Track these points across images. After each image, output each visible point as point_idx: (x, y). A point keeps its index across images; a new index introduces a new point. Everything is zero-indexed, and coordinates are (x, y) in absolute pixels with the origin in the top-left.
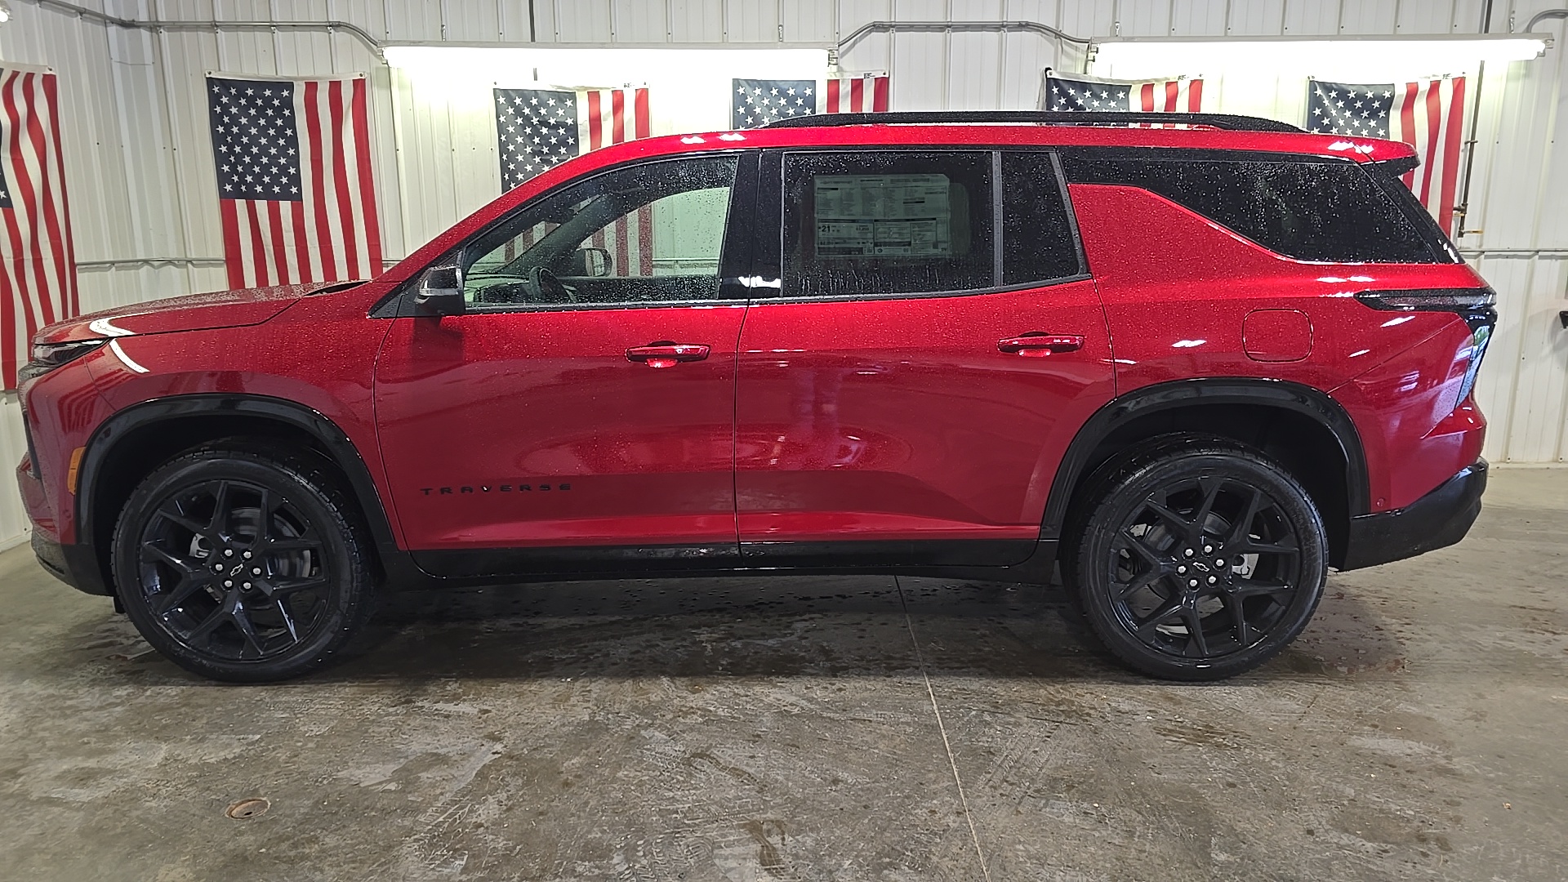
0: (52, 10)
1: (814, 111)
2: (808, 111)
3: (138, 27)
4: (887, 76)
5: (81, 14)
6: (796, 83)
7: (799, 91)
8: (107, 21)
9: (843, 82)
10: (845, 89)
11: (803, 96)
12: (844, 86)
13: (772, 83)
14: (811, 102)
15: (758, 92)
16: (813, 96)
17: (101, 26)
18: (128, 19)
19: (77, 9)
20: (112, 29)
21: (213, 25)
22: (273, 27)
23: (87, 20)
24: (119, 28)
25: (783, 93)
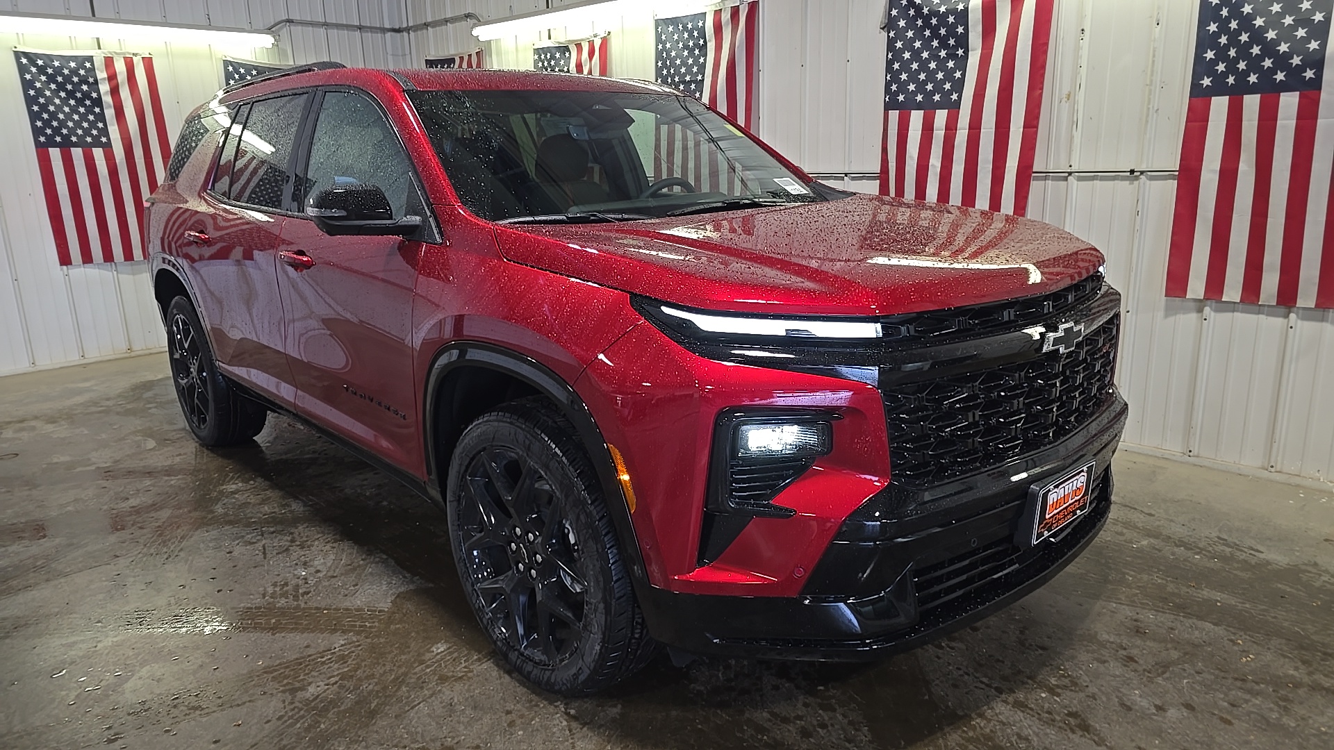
0: (337, 29)
3: (402, 31)
8: (384, 30)
9: (724, 11)
10: (726, 17)
11: (697, 28)
12: (725, 14)
15: (671, 29)
16: (703, 27)
17: (379, 35)
18: (397, 27)
19: (356, 26)
20: (388, 35)
21: (426, 25)
22: (447, 21)
23: (367, 32)
24: (393, 33)
25: (685, 28)
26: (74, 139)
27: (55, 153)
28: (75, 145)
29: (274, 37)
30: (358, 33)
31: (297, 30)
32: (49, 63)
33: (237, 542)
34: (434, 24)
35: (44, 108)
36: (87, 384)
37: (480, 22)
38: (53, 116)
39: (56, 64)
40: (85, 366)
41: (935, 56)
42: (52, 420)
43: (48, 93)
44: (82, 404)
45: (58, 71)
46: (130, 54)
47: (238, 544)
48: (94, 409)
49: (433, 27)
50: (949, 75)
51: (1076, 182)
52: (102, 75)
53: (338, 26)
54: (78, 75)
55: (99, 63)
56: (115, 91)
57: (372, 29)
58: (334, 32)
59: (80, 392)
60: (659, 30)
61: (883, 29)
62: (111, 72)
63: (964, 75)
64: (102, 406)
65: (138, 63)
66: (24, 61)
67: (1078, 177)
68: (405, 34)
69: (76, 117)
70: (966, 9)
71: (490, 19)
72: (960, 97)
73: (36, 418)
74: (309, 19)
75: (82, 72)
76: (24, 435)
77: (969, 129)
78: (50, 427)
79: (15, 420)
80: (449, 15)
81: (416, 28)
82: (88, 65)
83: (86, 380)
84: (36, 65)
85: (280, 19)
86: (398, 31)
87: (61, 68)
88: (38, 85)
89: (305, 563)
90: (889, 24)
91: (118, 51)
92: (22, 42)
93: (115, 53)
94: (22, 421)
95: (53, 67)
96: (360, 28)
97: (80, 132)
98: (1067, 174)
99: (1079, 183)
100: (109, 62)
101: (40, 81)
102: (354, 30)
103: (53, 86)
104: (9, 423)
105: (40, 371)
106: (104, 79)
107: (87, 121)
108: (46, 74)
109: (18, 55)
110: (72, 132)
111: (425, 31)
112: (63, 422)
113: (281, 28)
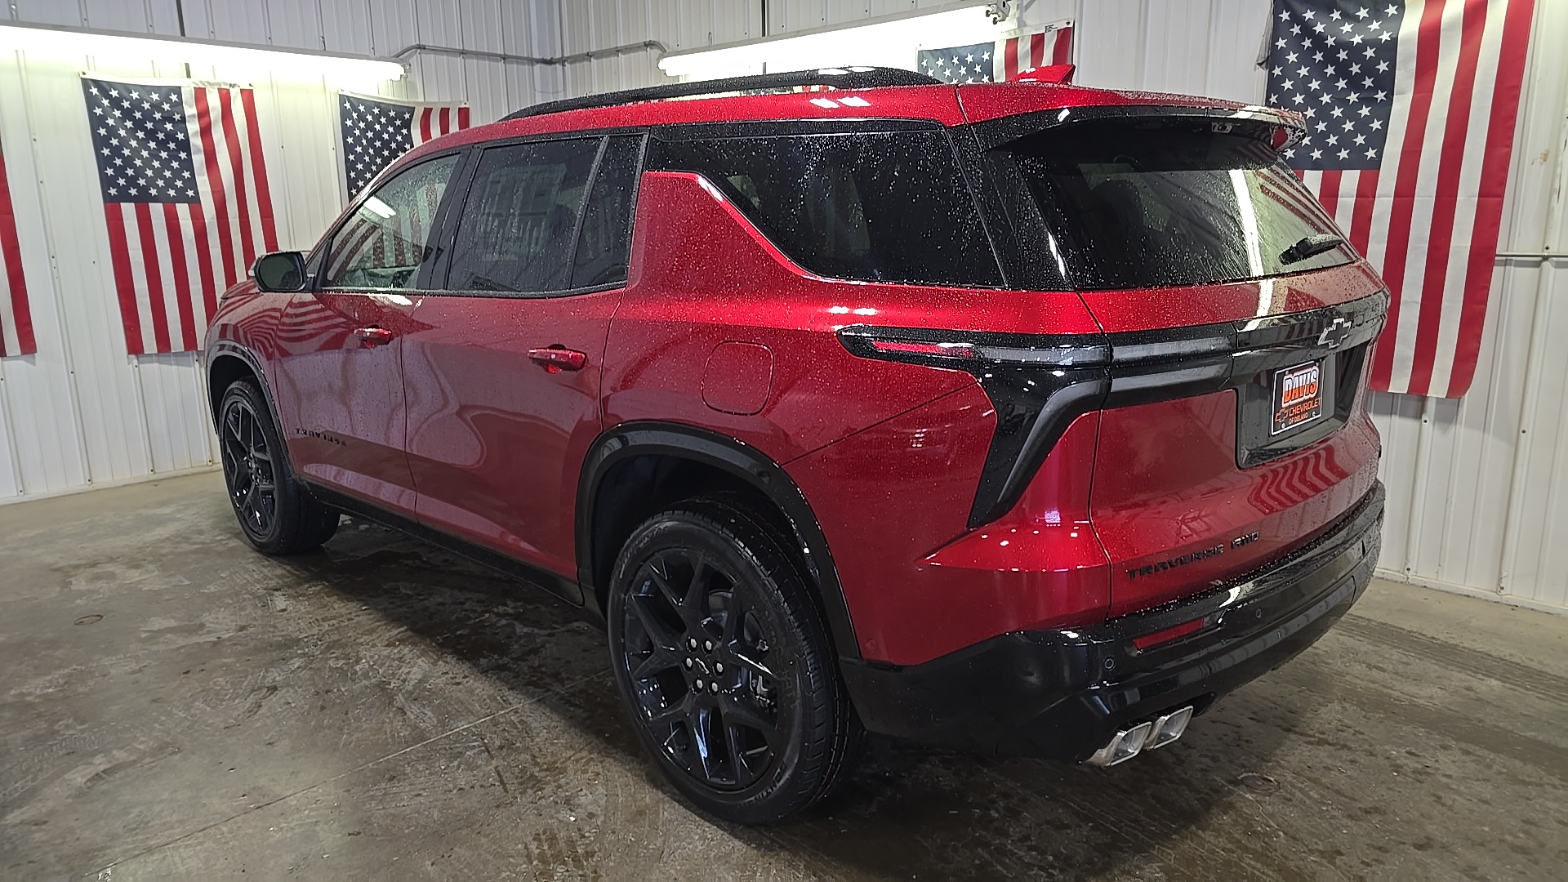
0: (477, 59)
1: (991, 79)
2: (986, 79)
3: (555, 63)
4: (1071, 25)
5: (504, 59)
6: (975, 47)
7: (977, 57)
8: (532, 61)
9: (1022, 40)
10: (1024, 47)
11: (981, 62)
12: (1023, 45)
13: (952, 51)
14: (988, 68)
15: (940, 62)
16: (991, 61)
17: (527, 67)
18: (549, 58)
19: (500, 56)
20: (537, 67)
21: (589, 56)
22: (618, 51)
23: (512, 63)
24: (543, 66)
25: (962, 61)
26: (153, 192)
27: (128, 210)
28: (155, 200)
29: (404, 66)
30: (501, 64)
31: (429, 58)
32: (125, 94)
33: (456, 763)
34: (600, 55)
35: (117, 152)
36: (167, 510)
37: (664, 53)
38: (128, 162)
39: (135, 95)
40: (156, 482)
41: (1340, 100)
42: (134, 564)
43: (122, 133)
44: (168, 539)
45: (136, 105)
46: (226, 84)
47: (459, 767)
48: (186, 547)
49: (597, 58)
50: (1362, 126)
51: (1553, 269)
52: (190, 110)
53: (478, 55)
54: (161, 110)
55: (188, 95)
56: (206, 132)
57: (518, 59)
58: (473, 63)
59: (160, 522)
60: (924, 63)
61: (1260, 64)
62: (202, 107)
63: (1385, 125)
64: (195, 543)
65: (235, 97)
66: (94, 91)
67: (1557, 262)
68: (559, 66)
69: (156, 164)
70: (1394, 41)
71: (679, 49)
72: (1380, 155)
73: (111, 560)
74: (444, 46)
75: (166, 107)
76: (102, 585)
77: (1395, 197)
78: (135, 575)
79: (84, 562)
80: (621, 44)
81: (574, 59)
82: (174, 97)
83: (163, 504)
84: (109, 97)
85: (410, 45)
86: (550, 62)
87: (141, 101)
88: (111, 122)
89: (567, 802)
90: (1272, 58)
91: (212, 81)
92: (92, 67)
93: (209, 83)
94: (94, 565)
95: (130, 99)
96: (504, 58)
97: (161, 183)
98: (1539, 259)
99: (1558, 270)
100: (200, 94)
101: (113, 117)
102: (497, 61)
103: (129, 124)
104: (77, 567)
105: (98, 490)
106: (193, 116)
107: (171, 169)
108: (121, 108)
109: (86, 83)
110: (151, 182)
111: (586, 63)
112: (151, 567)
113: (411, 56)
